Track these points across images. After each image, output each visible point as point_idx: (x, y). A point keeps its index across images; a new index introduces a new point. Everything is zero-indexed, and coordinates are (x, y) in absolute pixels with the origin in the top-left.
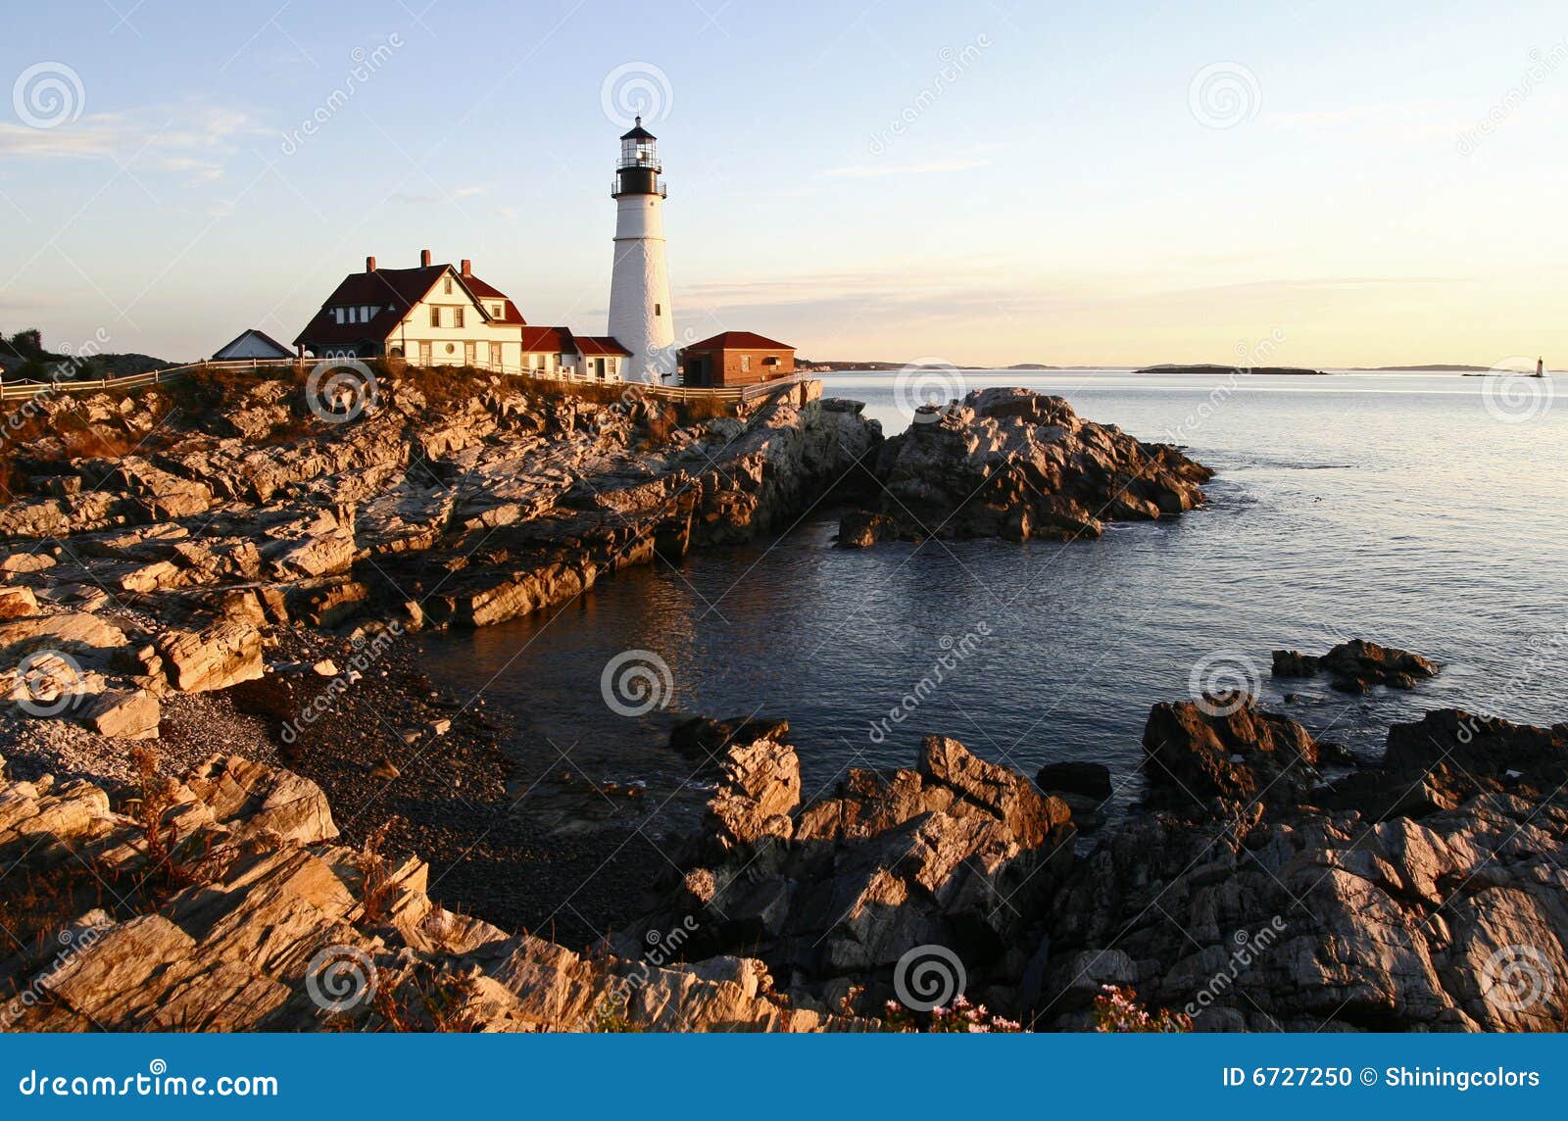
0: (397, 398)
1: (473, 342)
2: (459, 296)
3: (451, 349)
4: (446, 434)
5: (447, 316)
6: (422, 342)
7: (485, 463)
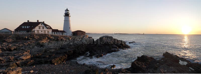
0: (35, 37)
1: (45, 31)
2: (43, 25)
3: (42, 31)
4: (43, 41)
5: (41, 28)
6: (37, 31)
7: (49, 44)
